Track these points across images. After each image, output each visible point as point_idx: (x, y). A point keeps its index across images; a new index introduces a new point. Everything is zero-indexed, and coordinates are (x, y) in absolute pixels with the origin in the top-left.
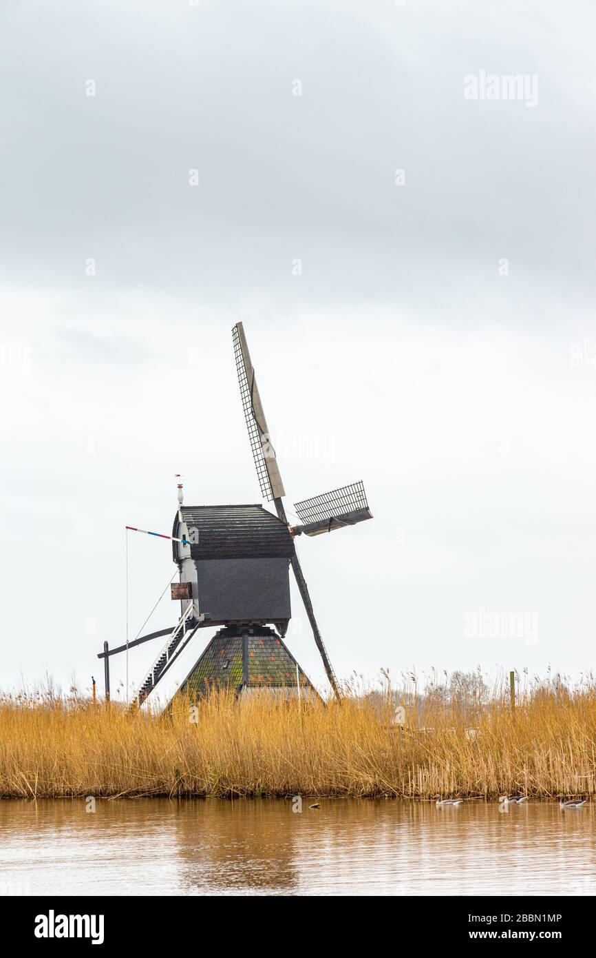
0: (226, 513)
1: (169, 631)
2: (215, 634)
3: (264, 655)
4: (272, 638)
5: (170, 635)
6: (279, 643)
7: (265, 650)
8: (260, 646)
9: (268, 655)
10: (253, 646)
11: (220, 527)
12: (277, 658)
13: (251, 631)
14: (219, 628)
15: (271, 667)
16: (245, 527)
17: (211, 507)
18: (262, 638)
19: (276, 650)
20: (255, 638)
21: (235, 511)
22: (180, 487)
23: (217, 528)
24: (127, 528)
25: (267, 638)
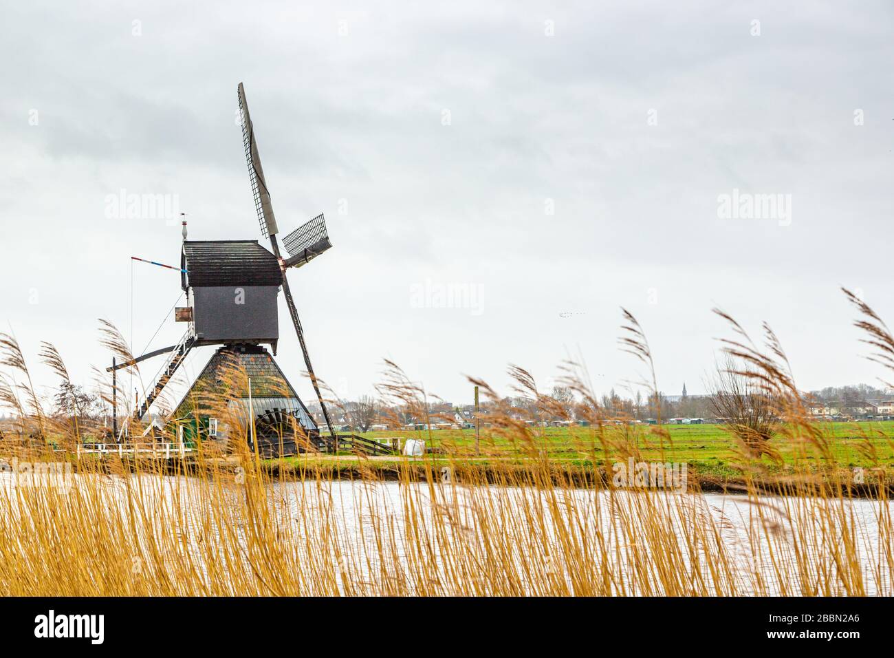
0: (223, 247)
1: (170, 349)
2: (215, 352)
3: (254, 370)
4: (263, 356)
5: (170, 353)
6: (269, 360)
7: (255, 367)
8: (251, 363)
9: (258, 370)
10: (244, 363)
11: (217, 259)
12: (266, 373)
13: (243, 349)
14: (218, 347)
15: (259, 381)
16: (238, 259)
17: (211, 242)
18: (254, 356)
19: (266, 367)
20: (247, 355)
21: (232, 245)
22: (184, 224)
23: (213, 259)
24: (132, 258)
25: (259, 356)
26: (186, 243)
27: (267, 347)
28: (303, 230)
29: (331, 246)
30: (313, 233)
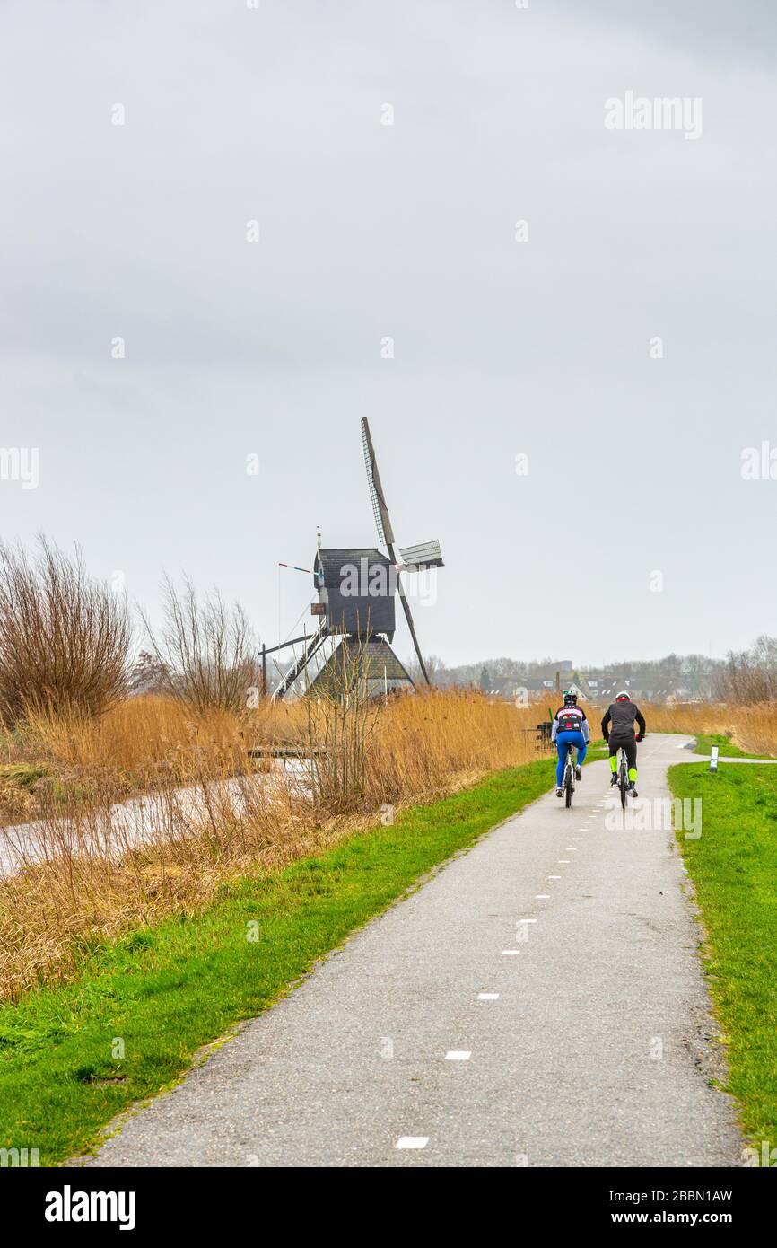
1: (309, 637)
2: (342, 641)
3: (375, 656)
4: (382, 644)
5: (309, 640)
6: (387, 647)
7: (375, 652)
8: (373, 650)
9: (379, 656)
10: (368, 650)
13: (367, 639)
14: (345, 636)
15: (380, 665)
18: (375, 644)
19: (385, 652)
20: (370, 644)
21: (358, 553)
22: (319, 536)
24: (280, 564)
25: (379, 644)
26: (320, 551)
27: (384, 636)
28: (422, 548)
29: (443, 565)
30: (428, 552)
